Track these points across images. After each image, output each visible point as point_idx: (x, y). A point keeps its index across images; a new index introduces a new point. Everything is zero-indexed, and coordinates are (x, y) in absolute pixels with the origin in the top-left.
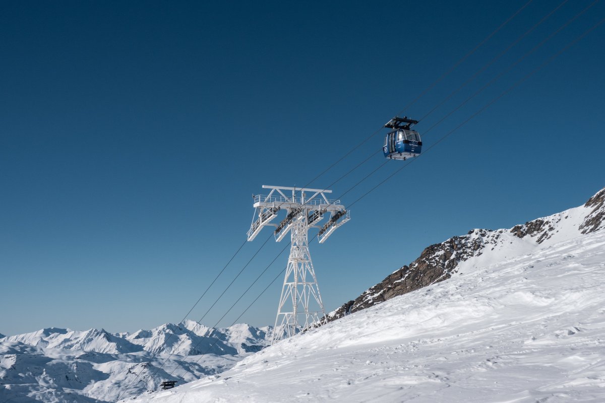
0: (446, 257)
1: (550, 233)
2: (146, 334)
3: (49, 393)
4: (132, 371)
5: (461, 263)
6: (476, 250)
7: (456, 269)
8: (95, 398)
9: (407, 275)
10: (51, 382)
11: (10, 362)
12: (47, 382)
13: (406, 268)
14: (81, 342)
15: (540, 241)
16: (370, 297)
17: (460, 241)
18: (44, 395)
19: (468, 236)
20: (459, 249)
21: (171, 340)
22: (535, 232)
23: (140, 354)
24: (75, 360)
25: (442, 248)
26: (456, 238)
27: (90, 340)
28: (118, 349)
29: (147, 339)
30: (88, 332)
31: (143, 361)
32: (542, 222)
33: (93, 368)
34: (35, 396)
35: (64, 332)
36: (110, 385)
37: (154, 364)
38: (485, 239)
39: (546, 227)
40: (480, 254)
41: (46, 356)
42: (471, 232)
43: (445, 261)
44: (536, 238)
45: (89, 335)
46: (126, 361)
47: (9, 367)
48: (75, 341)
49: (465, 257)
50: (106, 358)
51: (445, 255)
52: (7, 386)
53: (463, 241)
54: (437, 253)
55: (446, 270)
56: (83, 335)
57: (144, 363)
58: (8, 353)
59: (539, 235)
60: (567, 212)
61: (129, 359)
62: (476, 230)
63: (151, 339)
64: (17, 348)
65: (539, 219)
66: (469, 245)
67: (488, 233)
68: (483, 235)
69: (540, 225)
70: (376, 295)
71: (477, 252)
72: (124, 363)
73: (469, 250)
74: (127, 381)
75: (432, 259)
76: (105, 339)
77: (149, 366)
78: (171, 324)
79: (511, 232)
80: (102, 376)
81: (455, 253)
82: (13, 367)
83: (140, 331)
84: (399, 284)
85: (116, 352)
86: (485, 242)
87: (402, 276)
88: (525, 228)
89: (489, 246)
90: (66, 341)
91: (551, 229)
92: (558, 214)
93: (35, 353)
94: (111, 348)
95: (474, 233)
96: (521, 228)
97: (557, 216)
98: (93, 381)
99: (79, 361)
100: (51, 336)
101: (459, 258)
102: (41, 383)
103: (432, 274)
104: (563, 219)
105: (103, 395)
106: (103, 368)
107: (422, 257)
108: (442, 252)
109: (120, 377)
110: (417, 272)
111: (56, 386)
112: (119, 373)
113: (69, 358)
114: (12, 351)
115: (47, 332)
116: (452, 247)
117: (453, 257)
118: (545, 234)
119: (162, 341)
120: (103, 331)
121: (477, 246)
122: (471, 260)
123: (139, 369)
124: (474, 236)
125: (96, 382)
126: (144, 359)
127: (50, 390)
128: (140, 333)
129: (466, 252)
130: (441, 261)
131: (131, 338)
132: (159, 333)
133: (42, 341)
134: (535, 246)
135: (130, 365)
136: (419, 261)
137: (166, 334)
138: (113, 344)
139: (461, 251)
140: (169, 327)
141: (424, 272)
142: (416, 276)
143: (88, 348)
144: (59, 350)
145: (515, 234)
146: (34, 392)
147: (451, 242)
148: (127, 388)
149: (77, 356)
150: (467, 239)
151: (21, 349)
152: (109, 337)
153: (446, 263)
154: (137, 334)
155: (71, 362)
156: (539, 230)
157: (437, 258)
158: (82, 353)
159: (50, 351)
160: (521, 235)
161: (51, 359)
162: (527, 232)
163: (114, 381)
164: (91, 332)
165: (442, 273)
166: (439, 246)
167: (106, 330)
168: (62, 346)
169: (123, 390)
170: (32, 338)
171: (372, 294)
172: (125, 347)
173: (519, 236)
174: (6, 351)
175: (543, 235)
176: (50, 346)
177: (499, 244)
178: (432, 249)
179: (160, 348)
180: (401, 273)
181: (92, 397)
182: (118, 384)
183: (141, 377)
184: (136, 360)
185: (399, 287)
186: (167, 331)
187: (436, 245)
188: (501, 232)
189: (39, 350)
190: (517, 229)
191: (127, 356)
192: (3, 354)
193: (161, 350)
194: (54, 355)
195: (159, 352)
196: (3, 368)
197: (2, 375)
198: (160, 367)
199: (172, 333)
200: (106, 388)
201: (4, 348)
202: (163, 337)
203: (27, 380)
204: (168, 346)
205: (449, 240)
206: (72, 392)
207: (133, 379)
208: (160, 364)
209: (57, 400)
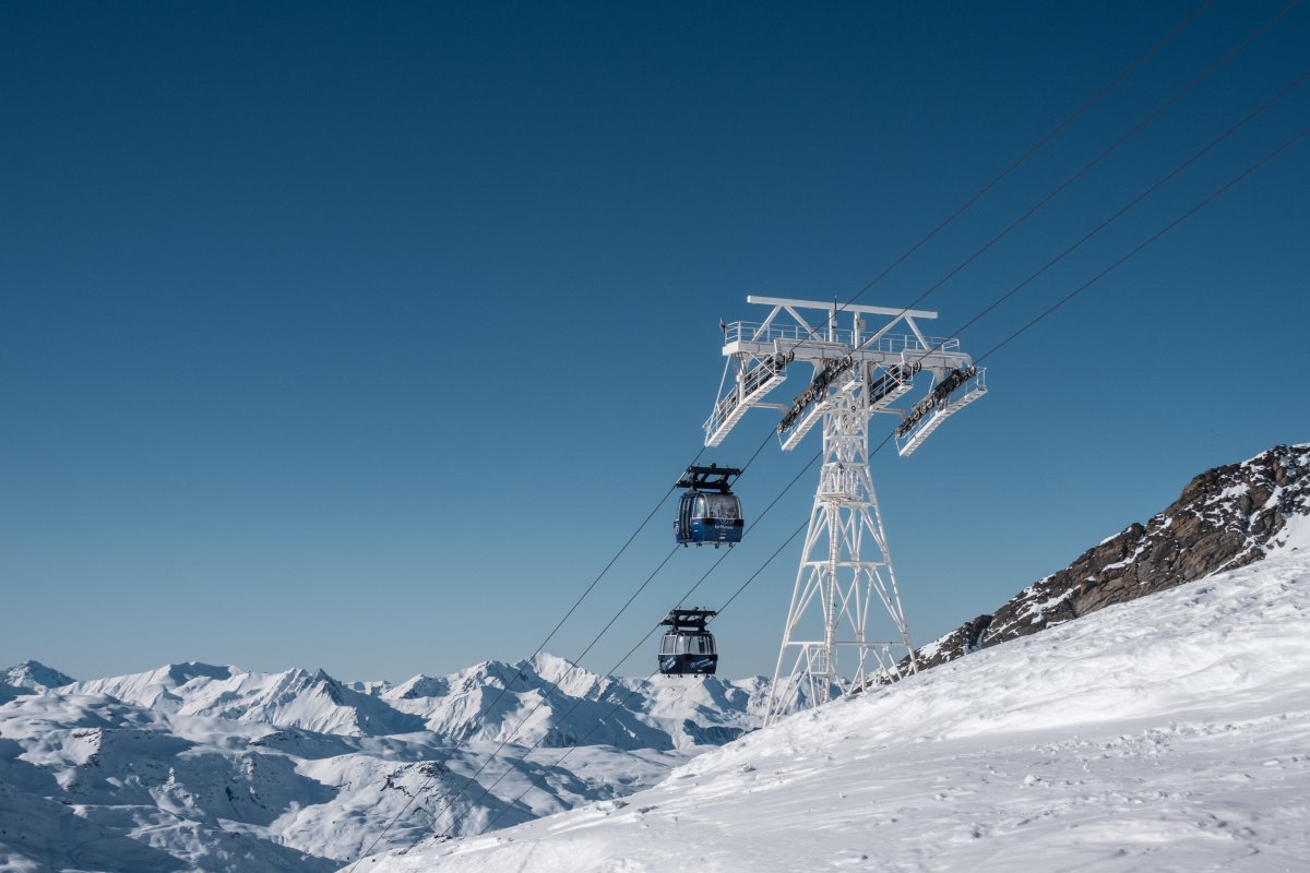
0: (1251, 502)
2: (433, 688)
3: (184, 830)
4: (397, 782)
5: (1295, 521)
7: (1281, 536)
8: (301, 848)
9: (1139, 550)
10: (189, 802)
11: (84, 748)
12: (178, 803)
13: (1139, 530)
14: (267, 701)
16: (1035, 608)
17: (1293, 460)
18: (169, 836)
20: (1292, 480)
23: (417, 738)
24: (250, 749)
25: (1242, 477)
26: (1282, 451)
27: (289, 698)
28: (360, 723)
29: (436, 701)
30: (282, 676)
31: (423, 759)
33: (296, 770)
34: (147, 837)
35: (222, 673)
36: (338, 816)
37: (452, 765)
41: (178, 736)
43: (1249, 513)
45: (285, 683)
46: (380, 757)
47: (82, 759)
48: (251, 700)
50: (329, 745)
51: (1249, 496)
52: (79, 809)
54: (1227, 492)
55: (1251, 539)
56: (270, 684)
57: (428, 764)
58: (81, 723)
61: (387, 752)
63: (447, 701)
64: (104, 713)
70: (1053, 602)
72: (376, 761)
74: (382, 807)
75: (1211, 507)
76: (326, 697)
77: (439, 771)
78: (498, 664)
80: (318, 794)
81: (1278, 491)
82: (94, 761)
83: (418, 678)
84: (1119, 573)
85: (355, 732)
87: (1126, 553)
90: (228, 697)
93: (149, 727)
94: (341, 720)
98: (295, 805)
99: (261, 750)
100: (190, 683)
101: (1289, 505)
102: (164, 804)
103: (1213, 547)
105: (320, 843)
106: (322, 770)
107: (1184, 501)
108: (1240, 489)
109: (365, 797)
110: (1169, 541)
111: (201, 813)
112: (363, 785)
113: (235, 742)
114: (90, 719)
115: (179, 674)
116: (1271, 475)
117: (1272, 502)
119: (474, 708)
120: (322, 675)
123: (413, 777)
125: (302, 807)
126: (428, 752)
127: (187, 823)
128: (417, 685)
130: (1238, 514)
131: (393, 697)
132: (468, 686)
133: (167, 696)
135: (391, 767)
136: (1173, 511)
137: (485, 689)
138: (348, 712)
139: (1297, 486)
140: (494, 669)
141: (1190, 543)
142: (1166, 551)
143: (284, 719)
144: (208, 720)
146: (146, 828)
147: (1269, 460)
148: (381, 826)
149: (255, 739)
151: (114, 714)
152: (337, 693)
153: (1254, 518)
154: (408, 686)
155: (239, 753)
157: (1227, 506)
158: (268, 731)
159: (187, 724)
161: (188, 745)
163: (348, 808)
164: (291, 676)
165: (1239, 547)
166: (1234, 472)
167: (329, 674)
168: (216, 711)
169: (372, 831)
170: (142, 688)
171: (1043, 599)
172: (380, 719)
174: (75, 719)
176: (187, 709)
178: (1213, 480)
179: (468, 724)
180: (1125, 544)
181: (292, 845)
182: (360, 815)
183: (419, 800)
184: (406, 753)
185: (1118, 582)
186: (489, 681)
187: (1225, 469)
189: (158, 720)
191: (384, 742)
192: (68, 726)
193: (471, 730)
194: (198, 734)
195: (467, 737)
196: (69, 763)
197: (64, 779)
198: (469, 775)
199: (499, 685)
200: (328, 824)
201: (72, 711)
202: (477, 695)
203: (128, 794)
204: (489, 721)
205: (1262, 455)
206: (241, 831)
207: (397, 803)
208: (469, 766)
209: (203, 850)
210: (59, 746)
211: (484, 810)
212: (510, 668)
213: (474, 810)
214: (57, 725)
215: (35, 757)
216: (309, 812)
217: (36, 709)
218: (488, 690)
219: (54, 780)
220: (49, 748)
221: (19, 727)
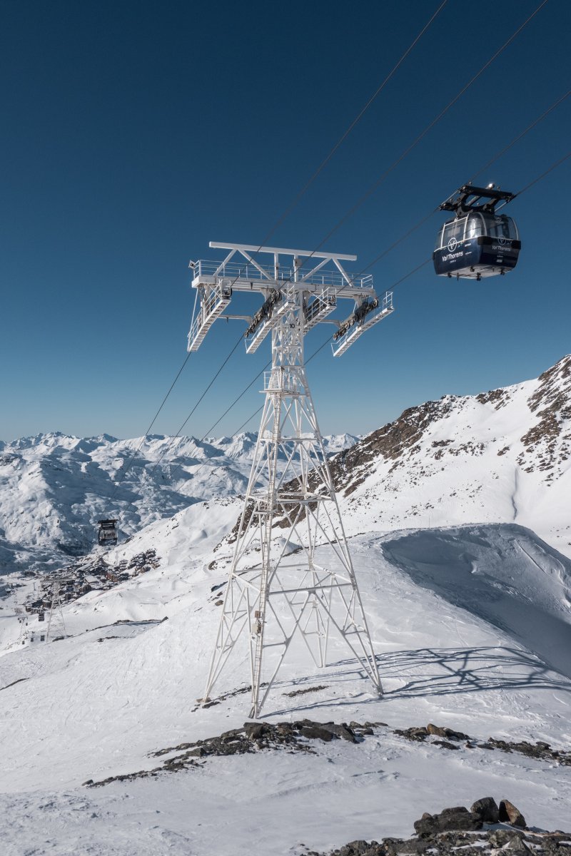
0: (420, 418)
1: (506, 402)
2: (228, 441)
3: (149, 489)
4: (215, 473)
5: (432, 424)
6: (444, 413)
7: (428, 428)
8: (185, 494)
9: (389, 431)
10: (151, 480)
11: (119, 464)
12: (147, 480)
13: (389, 425)
14: (176, 446)
15: (497, 408)
16: (361, 447)
17: (433, 406)
18: (145, 491)
19: (440, 401)
20: (432, 412)
21: (248, 446)
22: (495, 400)
23: (221, 458)
24: (169, 463)
25: (418, 411)
26: (430, 403)
27: (182, 445)
28: (205, 453)
29: (229, 445)
30: (181, 438)
31: (223, 465)
32: (501, 392)
33: (183, 469)
34: (138, 491)
35: (162, 438)
36: (197, 484)
37: (232, 467)
38: (454, 404)
39: (504, 396)
40: (448, 417)
41: (147, 459)
42: (443, 398)
43: (419, 421)
44: (495, 405)
45: (181, 441)
46: (210, 465)
47: (118, 467)
48: (171, 446)
49: (436, 419)
50: (194, 462)
51: (420, 416)
52: (117, 484)
53: (436, 405)
54: (414, 415)
55: (420, 429)
56: (177, 441)
57: (224, 467)
58: (118, 456)
59: (498, 403)
60: (523, 384)
61: (212, 463)
62: (448, 396)
63: (232, 445)
64: (124, 453)
65: (500, 389)
66: (440, 409)
67: (457, 399)
68: (453, 401)
69: (500, 394)
70: (366, 446)
71: (446, 415)
72: (208, 466)
73: (440, 413)
74: (210, 480)
75: (409, 420)
76: (194, 445)
77: (227, 469)
78: (249, 433)
79: (476, 398)
80: (189, 476)
81: (428, 415)
82: (122, 468)
83: (223, 438)
84: (383, 438)
85: (204, 457)
86: (453, 406)
87: (386, 432)
88: (488, 396)
89: (456, 410)
90: (164, 445)
91: (508, 398)
92: (515, 385)
93: (138, 457)
94: (199, 453)
95: (446, 399)
96: (484, 395)
97: (514, 387)
98: (183, 480)
99: (172, 464)
100: (152, 441)
101: (431, 419)
102: (143, 481)
103: (409, 431)
104: (519, 389)
105: (191, 492)
106: (191, 469)
107: (401, 417)
108: (417, 414)
109: (205, 478)
110: (397, 429)
111: (155, 483)
112: (204, 474)
113: (165, 461)
114: (120, 455)
115: (149, 438)
116: (426, 410)
117: (426, 418)
118: (503, 402)
119: (241, 447)
120: (193, 438)
121: (447, 409)
122: (440, 421)
123: (220, 472)
124: (445, 401)
125: (186, 481)
126: (225, 464)
127: (150, 487)
128: (223, 440)
129: (437, 415)
130: (416, 422)
131: (216, 444)
132: (239, 440)
133: (145, 445)
134: (493, 412)
135: (213, 468)
136: (399, 420)
137: (244, 441)
138: (201, 449)
139: (433, 413)
140: (247, 435)
141: (402, 430)
142: (396, 432)
143: (180, 453)
144: (156, 454)
145: (479, 401)
146: (138, 489)
147: (426, 405)
148: (210, 487)
149: (171, 460)
150: (439, 403)
151: (127, 453)
152: (198, 443)
153: (421, 423)
154: (221, 440)
155: (166, 465)
156: (498, 398)
157: (413, 419)
158: (175, 458)
159: (150, 456)
160: (484, 402)
161: (149, 462)
162: (489, 399)
163: (200, 481)
164: (183, 439)
165: (416, 432)
166: (416, 409)
167: (195, 437)
168: (160, 450)
169: (207, 488)
170: (136, 443)
171: (363, 445)
172: (212, 452)
173: (482, 402)
174: (116, 455)
175: (501, 403)
176: (151, 450)
177: (464, 409)
178: (409, 412)
179: (239, 453)
180: (385, 429)
181: (183, 493)
182: (203, 483)
183: (221, 478)
184: (217, 464)
185: (383, 440)
186: (246, 438)
187: (413, 408)
188: (468, 398)
189: (141, 455)
190: (481, 396)
191: (211, 460)
192: (113, 457)
193: (240, 455)
194: (153, 459)
195: (239, 456)
196: (114, 469)
197: (112, 474)
198: (237, 470)
199: (249, 440)
200: (193, 487)
201: (115, 453)
202: (241, 443)
203: (132, 479)
204: (246, 451)
205: (424, 404)
206: (167, 489)
207: (215, 480)
208: (237, 467)
209: (155, 495)
210: (111, 464)
211: (242, 481)
212: (253, 434)
213: (238, 481)
214: (110, 457)
215: (103, 467)
216: (188, 483)
217: (104, 452)
218: (245, 442)
219: (108, 475)
220: (108, 464)
221: (99, 458)
